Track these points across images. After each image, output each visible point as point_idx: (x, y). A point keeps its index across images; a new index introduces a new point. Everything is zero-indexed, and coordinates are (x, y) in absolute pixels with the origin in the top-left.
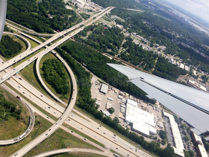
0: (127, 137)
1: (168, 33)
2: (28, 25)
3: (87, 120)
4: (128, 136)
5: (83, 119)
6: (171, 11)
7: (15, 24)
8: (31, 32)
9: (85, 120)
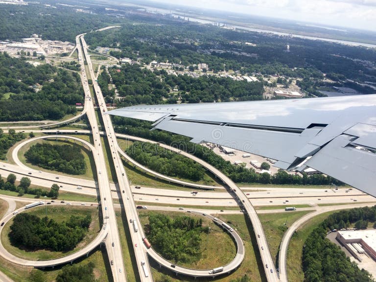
0: (310, 184)
1: (183, 44)
2: (36, 116)
3: (261, 191)
4: (311, 182)
5: (257, 192)
6: (144, 10)
7: (14, 124)
8: (48, 124)
9: (260, 192)
